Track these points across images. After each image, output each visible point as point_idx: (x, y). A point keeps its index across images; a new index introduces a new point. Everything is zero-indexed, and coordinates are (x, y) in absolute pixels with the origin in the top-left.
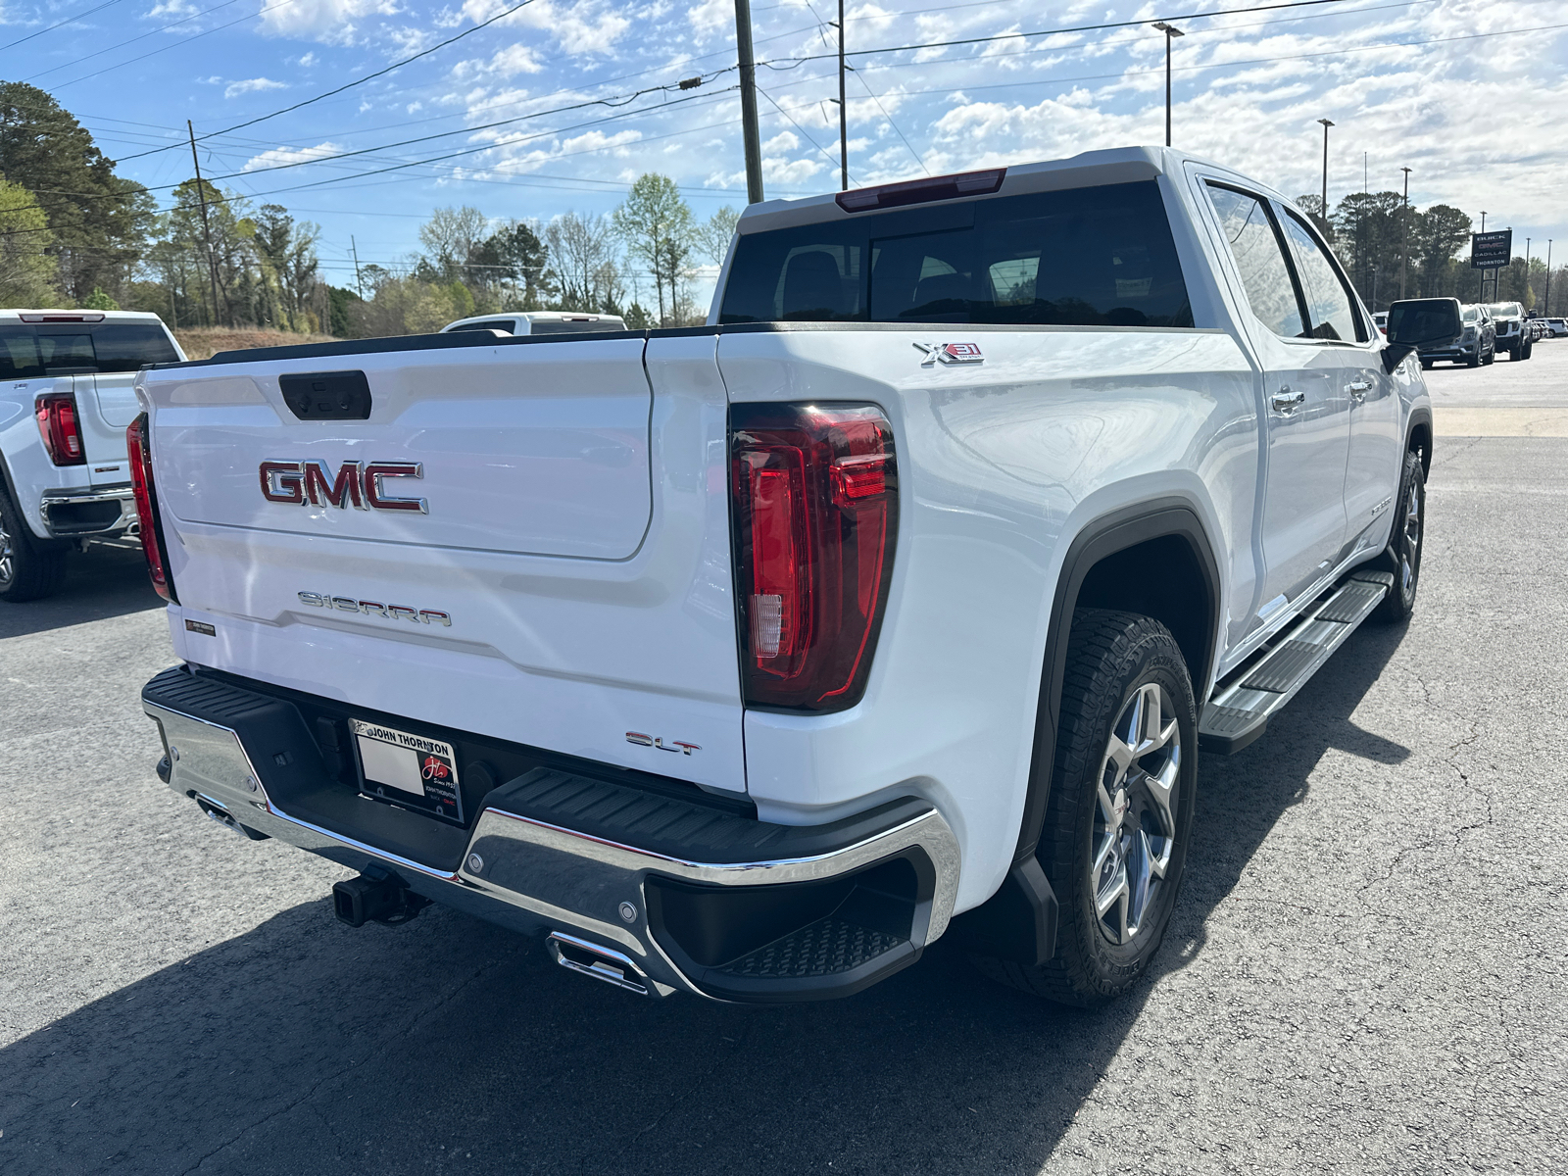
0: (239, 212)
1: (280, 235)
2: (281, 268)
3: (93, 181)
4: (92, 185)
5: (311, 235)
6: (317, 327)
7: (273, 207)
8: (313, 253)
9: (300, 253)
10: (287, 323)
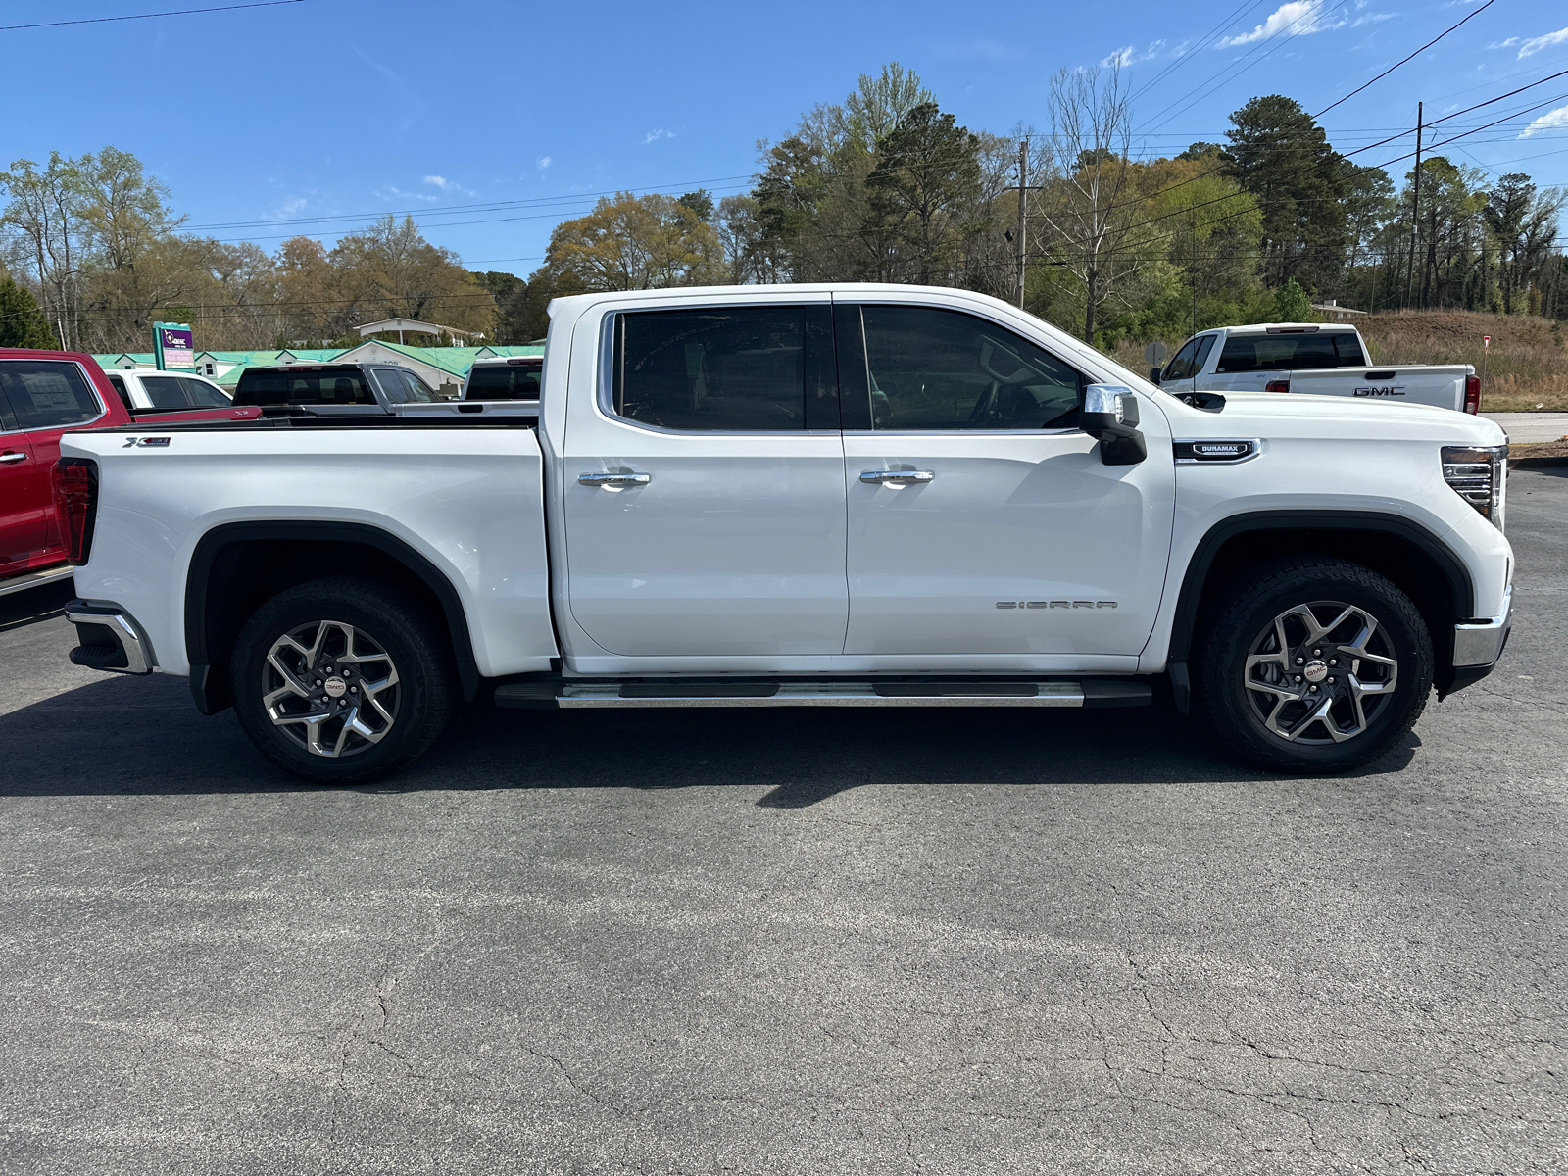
0: (1473, 186)
1: (1516, 205)
2: (1508, 240)
3: (1316, 177)
4: (1314, 180)
5: (1555, 202)
6: (1538, 305)
7: (1515, 177)
8: (1554, 222)
9: (1536, 225)
10: (1501, 301)
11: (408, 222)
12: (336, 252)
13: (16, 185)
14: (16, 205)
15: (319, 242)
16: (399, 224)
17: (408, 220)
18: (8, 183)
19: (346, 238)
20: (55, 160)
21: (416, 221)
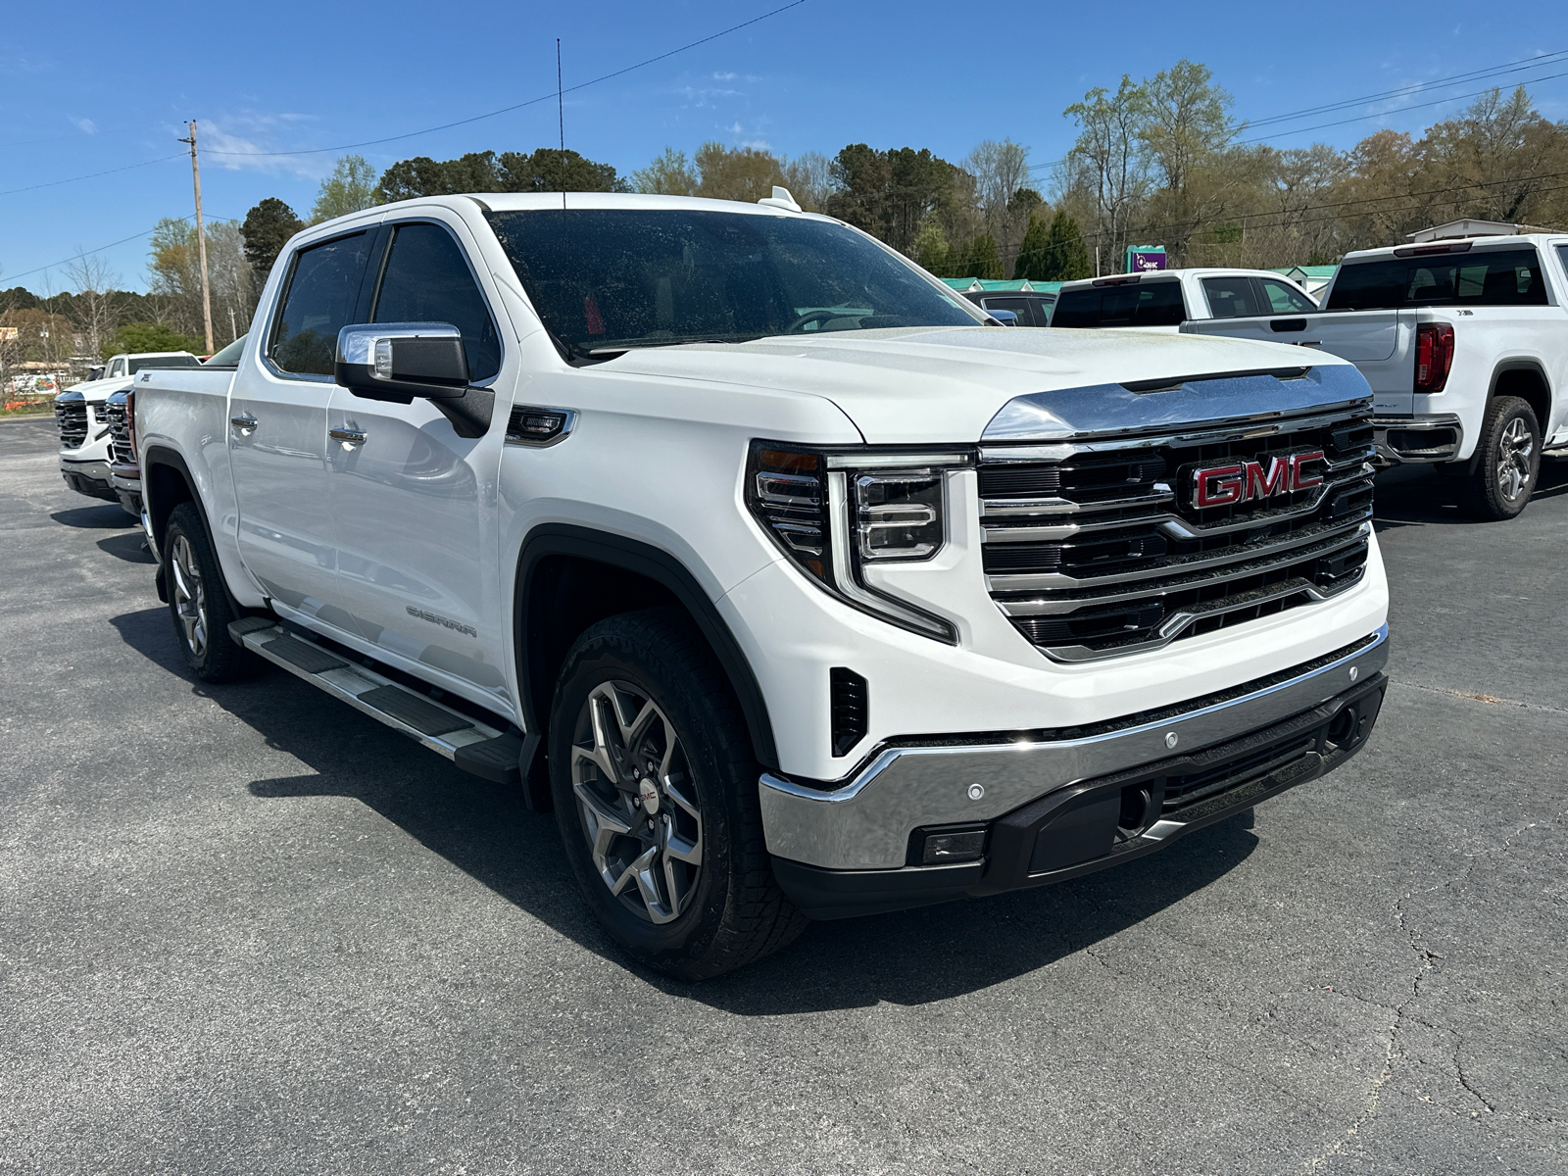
11: (1519, 95)
12: (1422, 144)
13: (1089, 114)
14: (1086, 134)
15: (1407, 134)
16: (1505, 100)
17: (1519, 92)
18: (1082, 114)
19: (1437, 125)
20: (1124, 85)
21: (1528, 90)
